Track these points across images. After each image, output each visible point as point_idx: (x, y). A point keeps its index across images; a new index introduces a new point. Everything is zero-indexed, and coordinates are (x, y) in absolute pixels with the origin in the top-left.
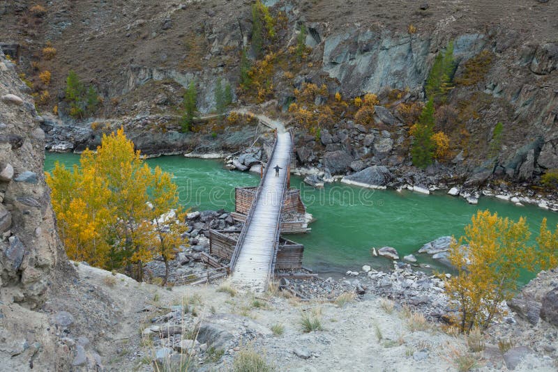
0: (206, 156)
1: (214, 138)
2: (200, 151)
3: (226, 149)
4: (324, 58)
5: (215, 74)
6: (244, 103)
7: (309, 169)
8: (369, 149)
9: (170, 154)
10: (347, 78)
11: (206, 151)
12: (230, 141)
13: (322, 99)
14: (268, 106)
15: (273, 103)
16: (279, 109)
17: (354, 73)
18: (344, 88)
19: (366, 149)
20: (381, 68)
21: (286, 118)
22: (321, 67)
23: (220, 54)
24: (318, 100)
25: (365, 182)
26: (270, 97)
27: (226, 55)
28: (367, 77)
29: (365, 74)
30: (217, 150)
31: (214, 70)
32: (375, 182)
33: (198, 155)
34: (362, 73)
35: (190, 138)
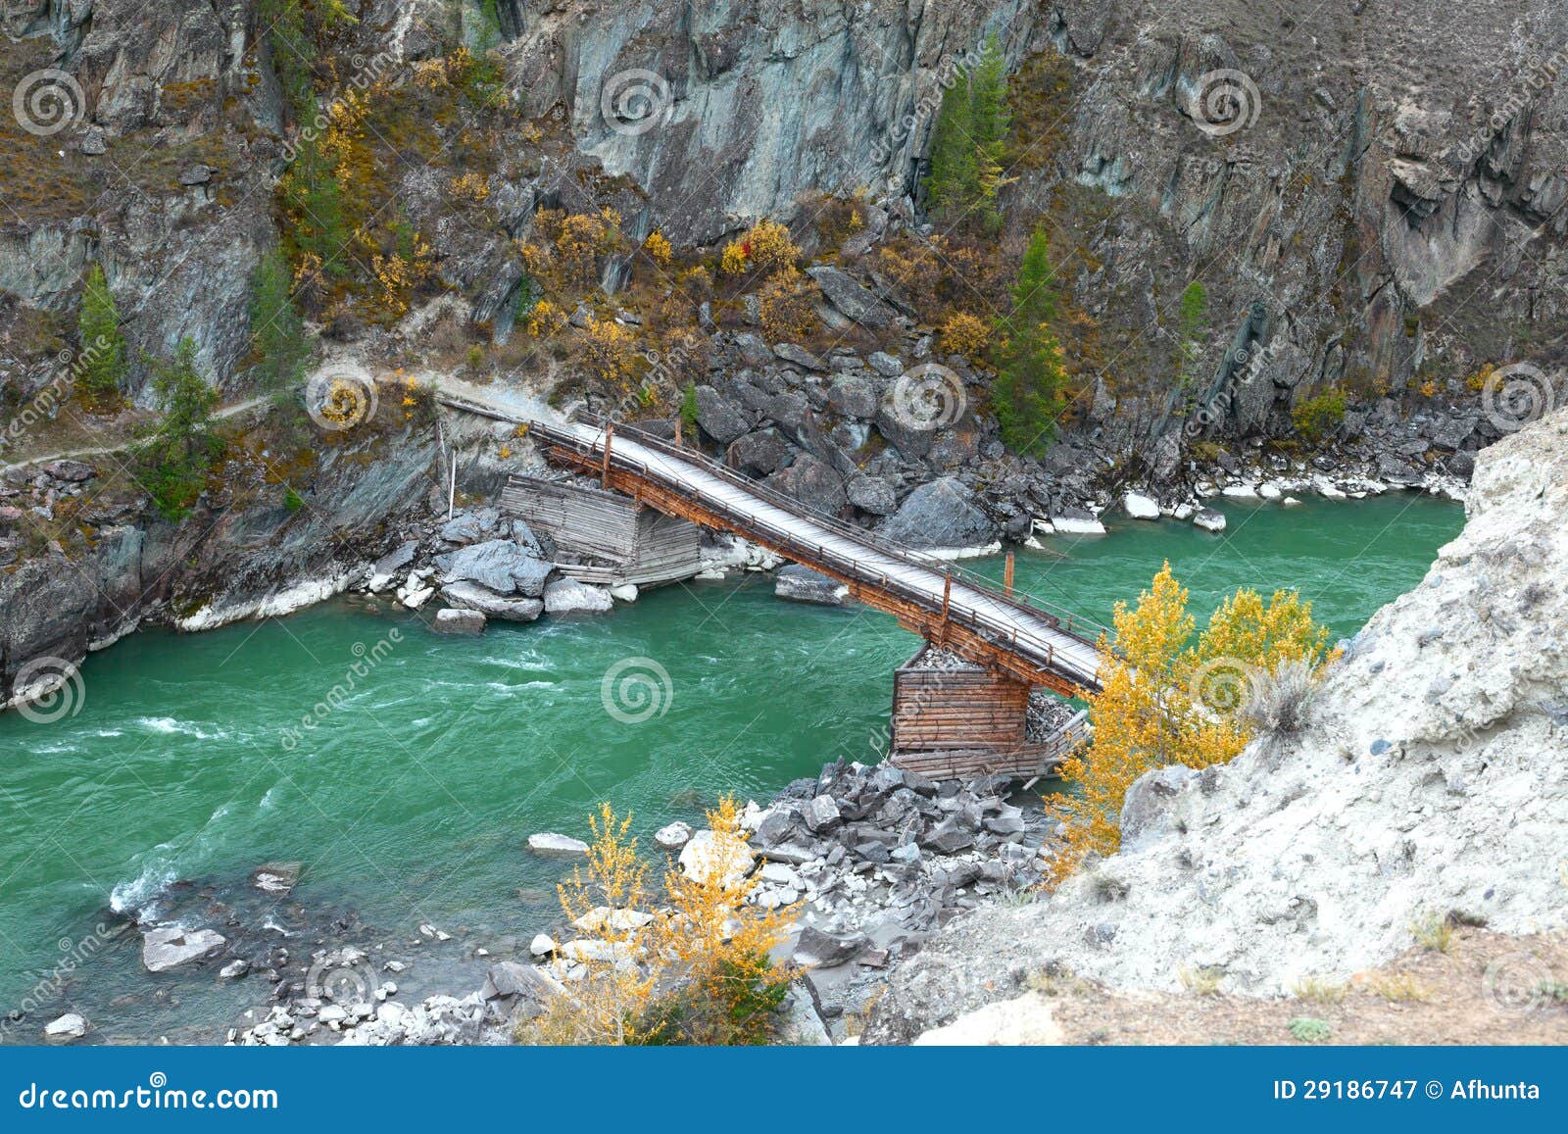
0: (283, 603)
1: (292, 515)
2: (253, 588)
3: (349, 550)
4: (578, 100)
5: (184, 222)
6: (337, 334)
7: (728, 547)
8: (866, 430)
9: (112, 639)
10: (672, 172)
11: (280, 578)
12: (354, 511)
13: (623, 270)
14: (431, 327)
15: (446, 313)
16: (479, 332)
17: (693, 151)
18: (662, 210)
19: (854, 428)
20: (772, 122)
21: (531, 366)
22: (571, 142)
23: (146, 123)
24: (611, 274)
25: (942, 543)
26: (431, 287)
27: (184, 124)
28: (734, 166)
29: (727, 150)
30: (314, 564)
31: (175, 207)
32: (970, 537)
33: (244, 610)
34: (718, 149)
35: (165, 540)
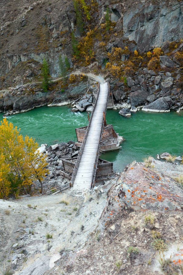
0: (60, 104)
1: (63, 92)
2: (56, 102)
3: (71, 98)
4: (124, 28)
5: (57, 52)
6: (77, 67)
7: (122, 104)
8: (158, 86)
9: (39, 106)
10: (141, 39)
11: (60, 101)
12: (72, 93)
13: (126, 57)
14: (93, 66)
15: (96, 64)
16: (99, 68)
17: (145, 35)
18: (139, 46)
19: (156, 86)
20: (162, 29)
21: (105, 73)
22: (123, 35)
23: (58, 38)
24: (123, 58)
25: (156, 109)
26: (93, 60)
27: (62, 37)
28: (154, 36)
29: (152, 34)
30: (66, 100)
31: (56, 49)
32: (162, 108)
33: (55, 105)
34: (150, 34)
35: (49, 94)
